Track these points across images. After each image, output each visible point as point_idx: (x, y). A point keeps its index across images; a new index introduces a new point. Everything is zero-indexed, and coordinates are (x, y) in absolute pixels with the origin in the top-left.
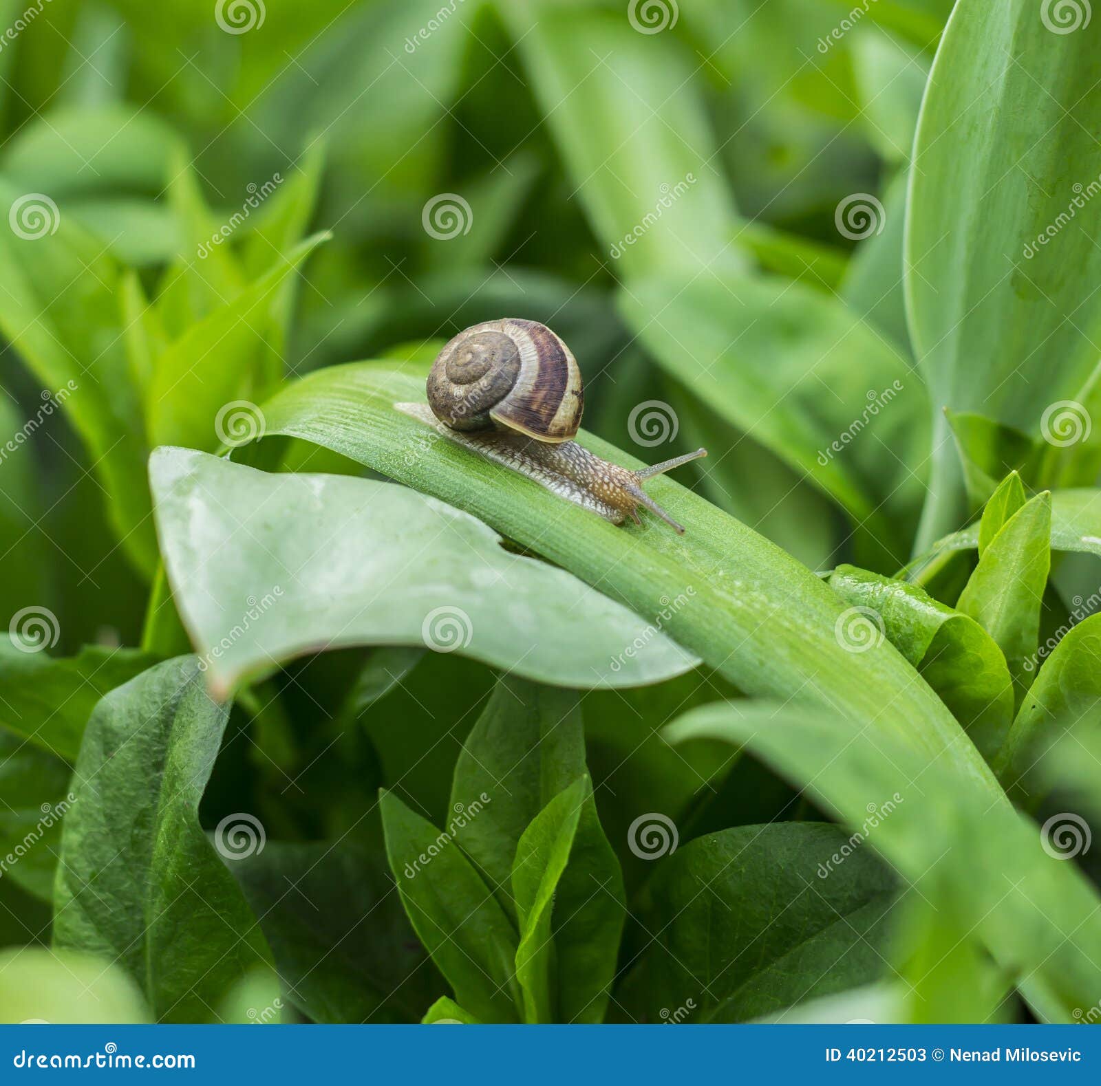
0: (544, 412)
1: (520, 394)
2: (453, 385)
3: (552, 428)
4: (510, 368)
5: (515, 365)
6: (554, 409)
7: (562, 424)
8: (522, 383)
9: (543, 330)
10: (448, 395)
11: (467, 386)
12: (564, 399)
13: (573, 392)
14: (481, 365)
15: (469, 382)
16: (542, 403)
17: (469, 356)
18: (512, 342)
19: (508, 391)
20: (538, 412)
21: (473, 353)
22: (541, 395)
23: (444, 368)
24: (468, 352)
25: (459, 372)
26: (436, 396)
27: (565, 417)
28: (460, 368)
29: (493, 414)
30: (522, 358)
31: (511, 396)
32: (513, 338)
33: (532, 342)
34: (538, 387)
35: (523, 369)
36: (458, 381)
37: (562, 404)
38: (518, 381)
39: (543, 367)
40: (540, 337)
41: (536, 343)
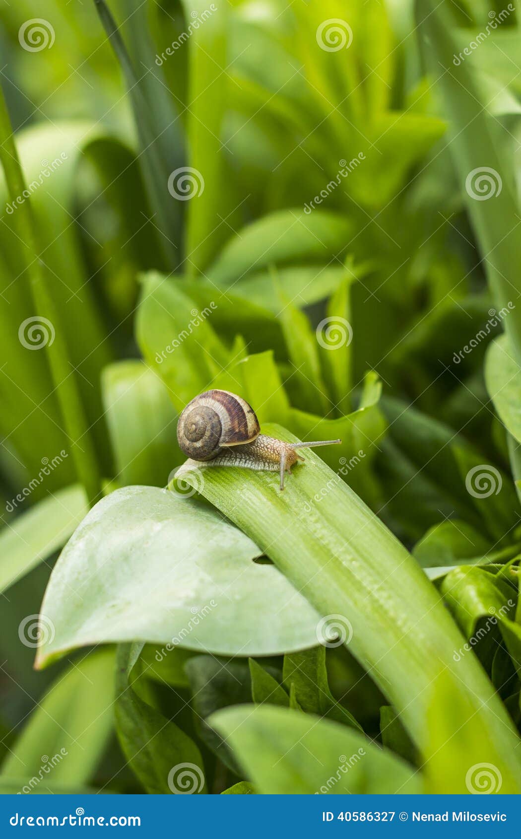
0: (242, 429)
1: (227, 429)
2: (195, 443)
3: (250, 434)
4: (215, 420)
5: (216, 417)
6: (246, 425)
7: (253, 429)
8: (224, 424)
9: (216, 392)
10: (195, 449)
11: (201, 440)
12: (247, 418)
13: (248, 412)
14: (202, 427)
15: (201, 438)
16: (239, 427)
17: (194, 426)
18: (207, 407)
19: (221, 430)
20: (240, 431)
21: (195, 424)
22: (236, 422)
23: (185, 438)
24: (192, 425)
25: (194, 436)
26: (190, 452)
27: (252, 425)
28: (193, 435)
29: (222, 445)
30: (217, 413)
31: (223, 432)
32: (207, 405)
33: (217, 402)
34: (232, 420)
35: (221, 417)
36: (196, 440)
37: (248, 420)
38: (222, 424)
39: (229, 410)
40: (217, 397)
41: (219, 401)
